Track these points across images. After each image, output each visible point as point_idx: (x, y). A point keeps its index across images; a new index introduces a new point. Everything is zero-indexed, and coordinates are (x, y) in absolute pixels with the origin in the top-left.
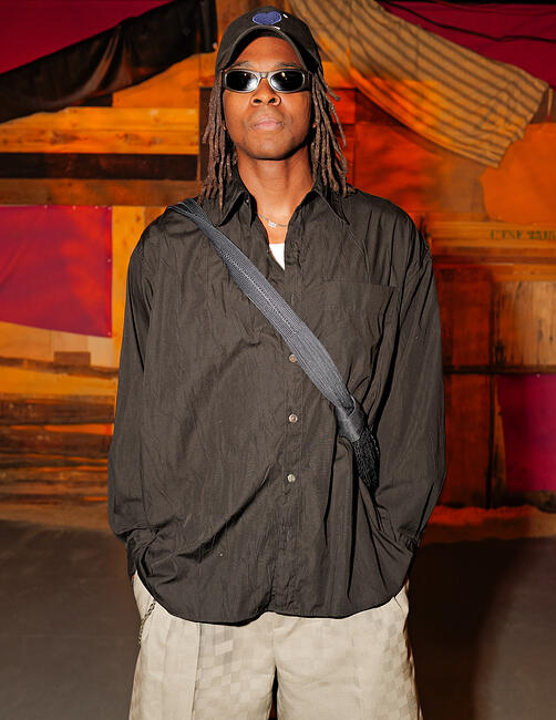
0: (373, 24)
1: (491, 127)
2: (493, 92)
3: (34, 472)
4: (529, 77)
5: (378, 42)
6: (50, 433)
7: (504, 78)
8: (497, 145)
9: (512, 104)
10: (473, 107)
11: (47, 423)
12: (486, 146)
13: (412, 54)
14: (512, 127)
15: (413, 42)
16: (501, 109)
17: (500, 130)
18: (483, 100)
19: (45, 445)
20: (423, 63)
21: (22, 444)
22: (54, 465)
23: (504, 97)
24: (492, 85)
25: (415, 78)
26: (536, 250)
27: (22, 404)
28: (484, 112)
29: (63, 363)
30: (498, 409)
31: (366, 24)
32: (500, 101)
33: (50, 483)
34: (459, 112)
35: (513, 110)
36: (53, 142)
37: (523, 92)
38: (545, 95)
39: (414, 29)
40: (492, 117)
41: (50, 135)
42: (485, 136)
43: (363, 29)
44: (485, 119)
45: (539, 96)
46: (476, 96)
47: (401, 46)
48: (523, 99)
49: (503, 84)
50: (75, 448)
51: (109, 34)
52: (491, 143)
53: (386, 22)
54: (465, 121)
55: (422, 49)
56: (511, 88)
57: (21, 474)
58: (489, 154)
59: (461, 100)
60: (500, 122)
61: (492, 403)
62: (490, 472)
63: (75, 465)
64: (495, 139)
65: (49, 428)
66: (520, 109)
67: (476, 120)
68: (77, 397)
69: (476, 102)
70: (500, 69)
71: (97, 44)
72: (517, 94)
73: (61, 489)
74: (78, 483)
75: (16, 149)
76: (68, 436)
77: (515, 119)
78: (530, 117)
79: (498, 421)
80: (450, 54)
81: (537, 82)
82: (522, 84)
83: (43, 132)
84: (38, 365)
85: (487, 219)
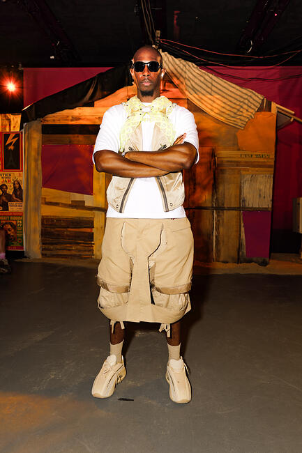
0: (195, 74)
1: (241, 114)
2: (242, 100)
3: (63, 246)
4: (257, 94)
5: (196, 80)
6: (70, 231)
7: (246, 94)
8: (243, 121)
9: (249, 104)
10: (234, 106)
11: (68, 227)
12: (238, 121)
13: (210, 85)
14: (249, 114)
15: (210, 80)
16: (245, 107)
17: (244, 115)
18: (238, 103)
19: (67, 236)
20: (214, 88)
21: (58, 235)
22: (70, 243)
23: (246, 102)
24: (242, 97)
25: (211, 94)
26: (258, 162)
27: (59, 220)
28: (238, 107)
29: (75, 204)
30: (242, 225)
31: (192, 74)
32: (245, 103)
33: (69, 250)
34: (228, 108)
35: (250, 107)
36: (72, 120)
37: (254, 100)
38: (263, 100)
39: (211, 75)
40: (241, 110)
41: (71, 118)
42: (239, 117)
43: (191, 76)
44: (238, 110)
45: (260, 101)
46: (235, 101)
47: (205, 82)
48: (254, 102)
49: (246, 97)
50: (79, 237)
51: (93, 79)
52: (241, 120)
53: (199, 72)
54: (230, 111)
55: (214, 83)
56: (249, 98)
57: (58, 247)
58: (240, 124)
59: (229, 103)
60: (245, 111)
61: (240, 222)
62: (239, 250)
63: (78, 244)
64: (242, 118)
65: (69, 229)
66: (253, 106)
67: (235, 111)
68: (80, 218)
69: (235, 104)
70: (244, 91)
71: (88, 83)
72: (251, 100)
73: (73, 253)
74: (80, 251)
75: (58, 123)
76: (76, 232)
77: (250, 110)
78: (257, 109)
79: (243, 229)
80: (225, 85)
81: (259, 96)
82: (253, 96)
83: (68, 117)
84: (65, 205)
85: (239, 150)
